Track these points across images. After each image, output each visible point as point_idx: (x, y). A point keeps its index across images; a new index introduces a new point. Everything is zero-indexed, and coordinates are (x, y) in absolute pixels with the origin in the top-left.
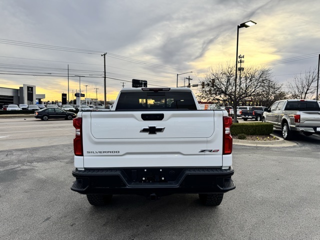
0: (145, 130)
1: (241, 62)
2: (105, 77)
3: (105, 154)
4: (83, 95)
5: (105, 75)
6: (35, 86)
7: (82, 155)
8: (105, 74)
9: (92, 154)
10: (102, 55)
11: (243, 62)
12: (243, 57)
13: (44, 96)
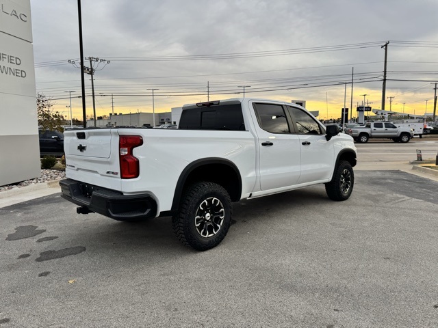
2: (385, 80)
4: (369, 109)
5: (385, 76)
6: (305, 102)
8: (385, 74)
10: (382, 47)
13: (316, 113)
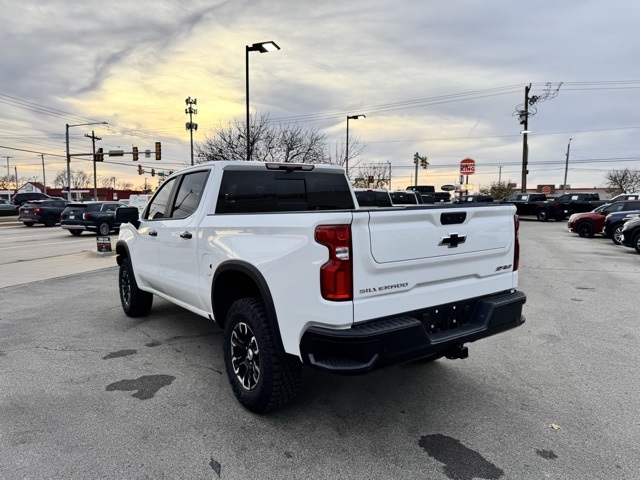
0: (445, 242)
1: (191, 112)
3: (388, 291)
7: (351, 298)
9: (368, 294)
11: (196, 112)
12: (195, 103)
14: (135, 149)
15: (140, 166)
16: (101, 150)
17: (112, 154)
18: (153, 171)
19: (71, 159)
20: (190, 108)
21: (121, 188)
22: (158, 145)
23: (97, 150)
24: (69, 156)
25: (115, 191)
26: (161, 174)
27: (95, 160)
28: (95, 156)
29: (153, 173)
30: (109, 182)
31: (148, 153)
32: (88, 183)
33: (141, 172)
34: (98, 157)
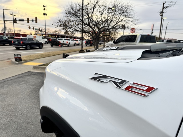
1: (45, 10)
12: (46, 7)
14: (28, 19)
15: (29, 26)
16: (16, 19)
17: (20, 20)
18: (33, 28)
19: (5, 22)
20: (44, 8)
21: (23, 34)
22: (36, 18)
23: (14, 19)
24: (4, 21)
25: (21, 34)
26: (36, 29)
27: (14, 23)
28: (14, 21)
29: (34, 29)
30: (19, 31)
31: (33, 21)
32: (12, 31)
33: (29, 28)
34: (15, 21)
